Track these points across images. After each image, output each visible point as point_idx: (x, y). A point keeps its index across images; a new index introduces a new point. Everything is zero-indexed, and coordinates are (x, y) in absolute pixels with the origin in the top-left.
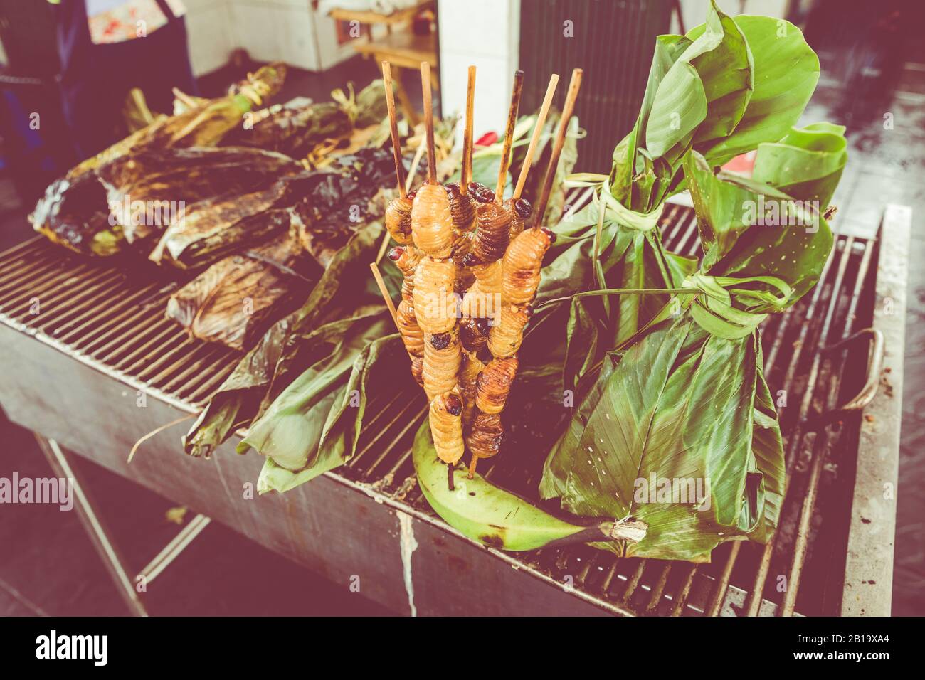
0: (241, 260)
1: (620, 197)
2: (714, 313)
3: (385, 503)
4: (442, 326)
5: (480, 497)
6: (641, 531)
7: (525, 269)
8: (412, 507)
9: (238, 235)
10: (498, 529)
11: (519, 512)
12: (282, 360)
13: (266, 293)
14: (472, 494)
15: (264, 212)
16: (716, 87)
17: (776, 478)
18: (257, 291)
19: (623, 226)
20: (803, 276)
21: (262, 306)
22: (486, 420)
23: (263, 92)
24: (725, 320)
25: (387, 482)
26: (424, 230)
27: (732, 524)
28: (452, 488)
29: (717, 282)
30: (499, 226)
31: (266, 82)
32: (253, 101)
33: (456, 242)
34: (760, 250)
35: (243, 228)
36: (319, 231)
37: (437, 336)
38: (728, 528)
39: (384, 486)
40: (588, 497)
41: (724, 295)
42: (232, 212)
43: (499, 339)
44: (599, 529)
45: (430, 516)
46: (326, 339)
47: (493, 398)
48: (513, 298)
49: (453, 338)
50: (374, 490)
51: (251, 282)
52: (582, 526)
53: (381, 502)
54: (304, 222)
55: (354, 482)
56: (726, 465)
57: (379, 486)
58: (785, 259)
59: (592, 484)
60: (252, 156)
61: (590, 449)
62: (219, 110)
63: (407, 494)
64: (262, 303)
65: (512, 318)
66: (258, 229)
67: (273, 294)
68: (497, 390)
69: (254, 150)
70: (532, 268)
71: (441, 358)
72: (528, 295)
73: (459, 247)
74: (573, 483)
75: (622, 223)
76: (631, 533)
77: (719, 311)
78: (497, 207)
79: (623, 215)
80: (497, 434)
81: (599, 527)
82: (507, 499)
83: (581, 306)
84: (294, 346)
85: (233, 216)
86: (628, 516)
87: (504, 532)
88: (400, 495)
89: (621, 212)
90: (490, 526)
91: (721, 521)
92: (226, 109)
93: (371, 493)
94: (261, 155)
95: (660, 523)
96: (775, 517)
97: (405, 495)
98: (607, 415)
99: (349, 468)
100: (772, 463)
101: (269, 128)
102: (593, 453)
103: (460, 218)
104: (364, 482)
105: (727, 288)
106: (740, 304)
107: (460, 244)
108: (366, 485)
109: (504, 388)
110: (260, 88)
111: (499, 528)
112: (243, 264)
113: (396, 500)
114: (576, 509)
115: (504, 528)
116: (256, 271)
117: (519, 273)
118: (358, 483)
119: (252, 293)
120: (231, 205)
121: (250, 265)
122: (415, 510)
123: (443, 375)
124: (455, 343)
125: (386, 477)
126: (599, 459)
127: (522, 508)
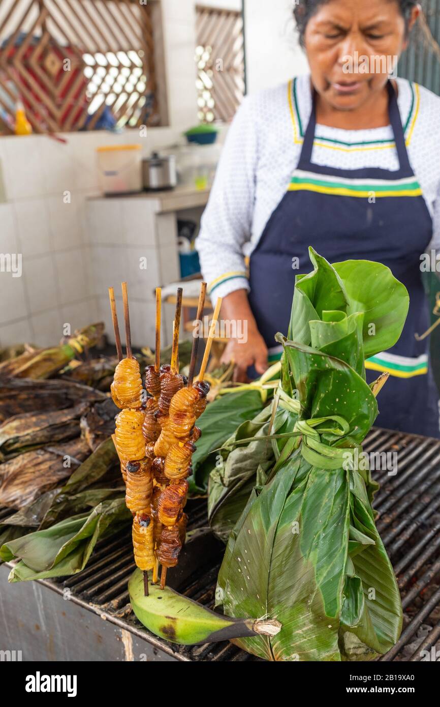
0: (42, 452)
1: (286, 390)
2: (312, 449)
3: (107, 619)
4: (133, 455)
5: (164, 599)
6: (276, 628)
7: (181, 412)
8: (126, 622)
9: (43, 436)
10: (171, 620)
11: (189, 609)
12: (50, 510)
13: (54, 474)
14: (160, 598)
15: (66, 422)
16: (327, 304)
17: (392, 600)
18: (48, 472)
19: (292, 413)
20: (355, 414)
21: (49, 482)
22: (168, 534)
23: (82, 343)
24: (320, 454)
25: (113, 605)
26: (120, 385)
27: (335, 617)
28: (147, 594)
29: (307, 424)
30: (171, 388)
31: (87, 336)
32: (75, 349)
33: (152, 404)
34: (322, 395)
35: (48, 431)
36: (100, 433)
37: (131, 463)
38: (333, 620)
39: (109, 607)
40: (240, 600)
41: (314, 433)
42: (43, 421)
43: (169, 464)
44: (244, 624)
45: (138, 629)
46: (87, 502)
47: (167, 510)
48: (175, 433)
49: (143, 466)
50: (101, 610)
51: (44, 467)
52: (233, 621)
53: (105, 619)
54: (89, 425)
55: (88, 603)
56: (329, 567)
57: (105, 607)
58: (339, 400)
59: (242, 589)
60: (68, 388)
61: (239, 559)
62: (50, 355)
63: (125, 614)
64: (49, 480)
65: (178, 450)
66: (59, 434)
67: (59, 475)
68: (169, 504)
69: (71, 384)
70: (186, 411)
71: (135, 482)
72: (185, 431)
73: (154, 408)
74: (229, 590)
75: (290, 410)
76: (268, 628)
77: (314, 447)
78: (171, 376)
79: (290, 403)
80: (175, 545)
81: (244, 622)
82: (183, 601)
83: (262, 473)
84: (61, 503)
85: (43, 423)
86: (266, 615)
87: (176, 622)
88: (119, 613)
89: (289, 401)
90: (166, 617)
91: (328, 613)
92: (55, 354)
93: (98, 612)
94: (75, 387)
95: (290, 621)
96: (393, 634)
97: (123, 614)
98: (249, 531)
99: (87, 593)
100: (386, 585)
101: (86, 370)
102: (241, 562)
103: (153, 387)
104: (95, 604)
105: (315, 428)
106: (326, 440)
107: (155, 406)
108: (96, 605)
109: (174, 503)
110: (82, 340)
111: (172, 618)
112: (42, 455)
113: (115, 617)
114: (234, 613)
115: (175, 619)
116: (50, 460)
117: (178, 414)
118: (91, 604)
119: (43, 473)
120: (43, 417)
121: (47, 456)
122: (128, 624)
123: (137, 495)
124: (144, 470)
125: (112, 602)
126: (245, 567)
127: (191, 606)
